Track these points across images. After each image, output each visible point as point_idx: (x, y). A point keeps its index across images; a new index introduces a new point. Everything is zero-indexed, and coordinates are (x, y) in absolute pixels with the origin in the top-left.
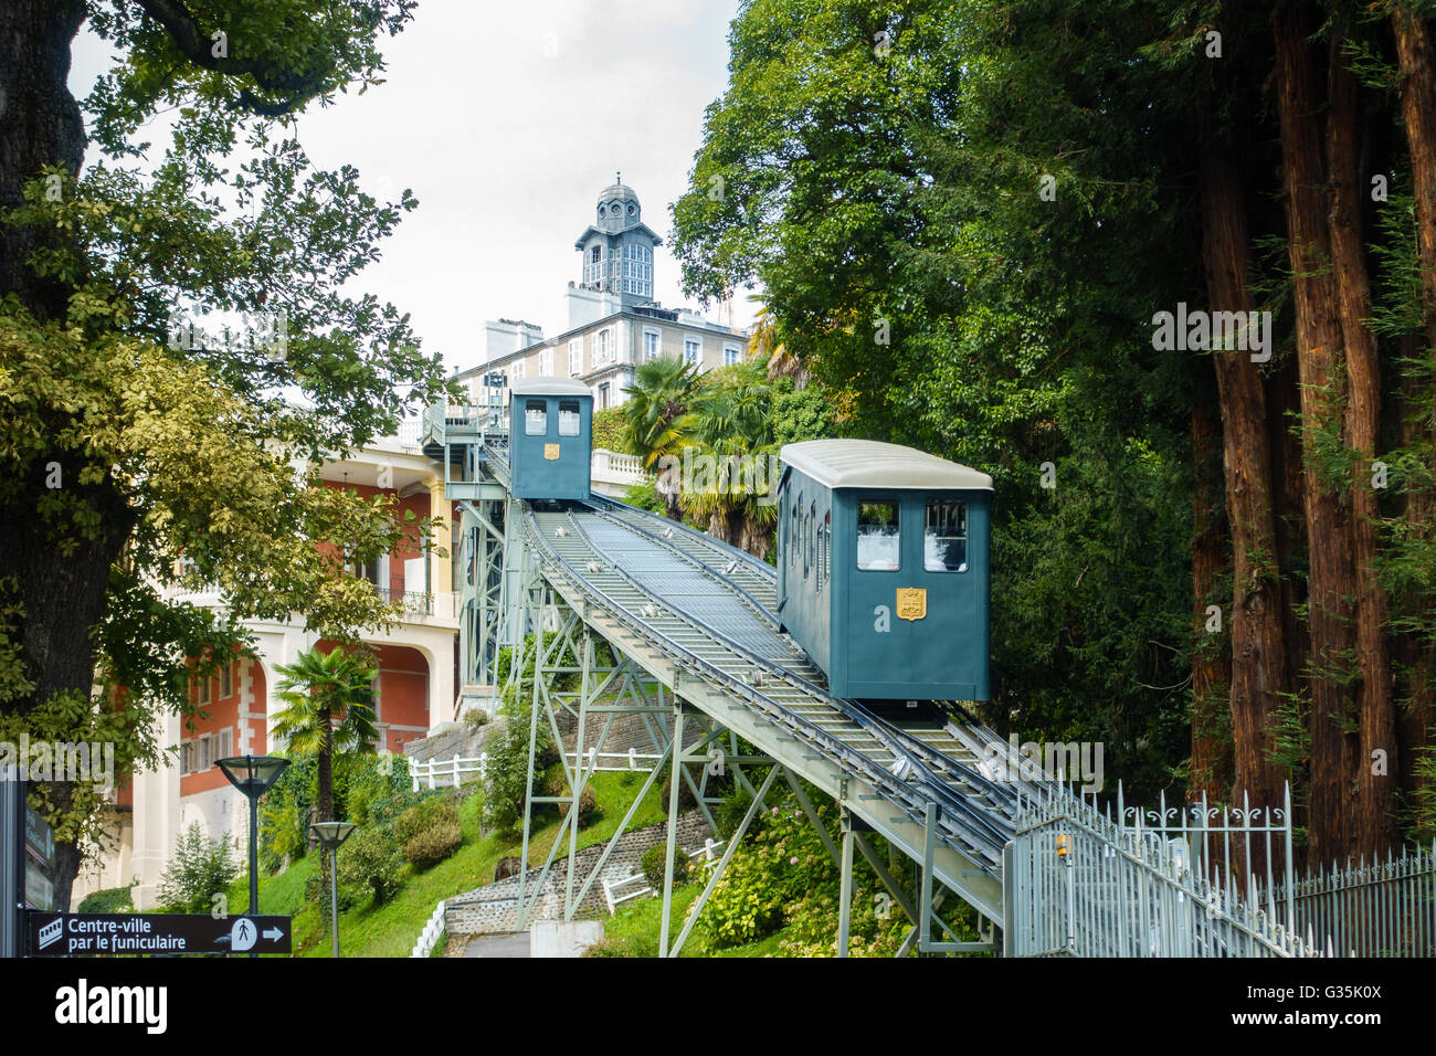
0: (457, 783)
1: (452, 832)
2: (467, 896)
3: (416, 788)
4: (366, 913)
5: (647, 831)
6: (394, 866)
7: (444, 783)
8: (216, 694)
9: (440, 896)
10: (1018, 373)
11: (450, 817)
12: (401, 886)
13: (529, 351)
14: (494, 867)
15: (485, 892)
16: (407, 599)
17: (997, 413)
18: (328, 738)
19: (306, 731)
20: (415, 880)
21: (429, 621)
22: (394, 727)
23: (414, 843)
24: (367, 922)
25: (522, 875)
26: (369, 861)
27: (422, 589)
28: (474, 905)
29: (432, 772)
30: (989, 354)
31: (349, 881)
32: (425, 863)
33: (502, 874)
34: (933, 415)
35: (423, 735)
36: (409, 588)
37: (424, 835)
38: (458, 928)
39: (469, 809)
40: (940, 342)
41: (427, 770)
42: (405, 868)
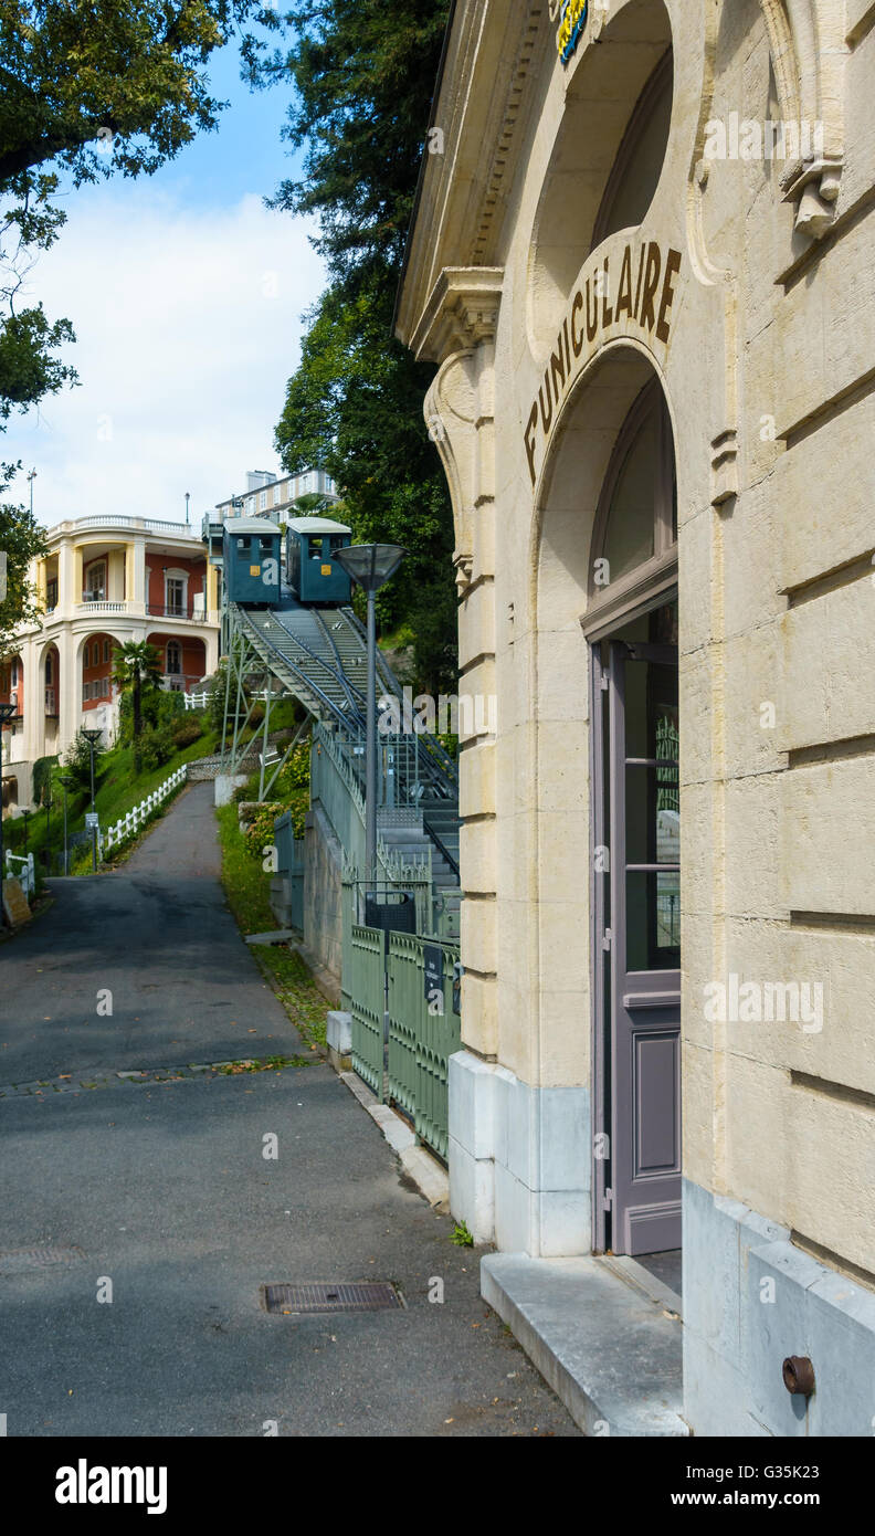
0: (204, 705)
1: (197, 730)
2: (197, 762)
3: (187, 708)
4: (154, 770)
5: (285, 731)
6: (168, 748)
7: (199, 705)
8: (101, 661)
9: (187, 762)
10: (430, 512)
11: (195, 723)
12: (171, 757)
13: (269, 487)
14: (214, 747)
15: (206, 760)
16: (195, 614)
17: (420, 531)
18: (139, 684)
19: (128, 681)
20: (178, 754)
21: (206, 624)
22: (189, 677)
23: (178, 735)
24: (155, 774)
25: (223, 752)
26: (156, 745)
27: (203, 609)
28: (201, 766)
29: (205, 699)
30: (417, 502)
31: (146, 754)
32: (183, 745)
33: (218, 750)
34: (393, 531)
35: (198, 680)
36: (196, 608)
37: (182, 732)
38: (193, 777)
39: (204, 720)
40: (396, 495)
41: (201, 698)
42: (174, 748)
